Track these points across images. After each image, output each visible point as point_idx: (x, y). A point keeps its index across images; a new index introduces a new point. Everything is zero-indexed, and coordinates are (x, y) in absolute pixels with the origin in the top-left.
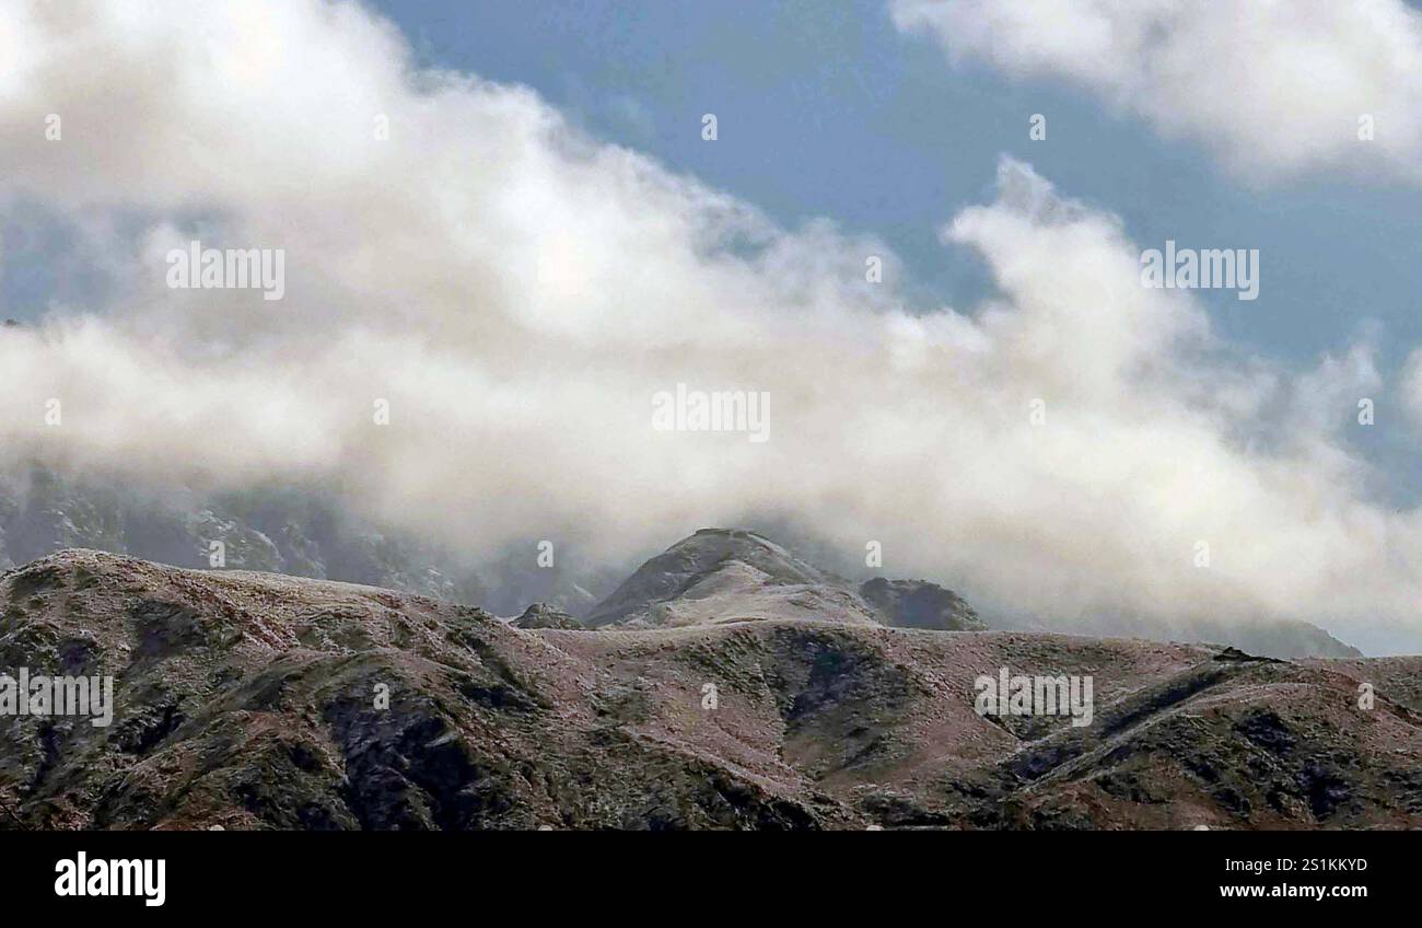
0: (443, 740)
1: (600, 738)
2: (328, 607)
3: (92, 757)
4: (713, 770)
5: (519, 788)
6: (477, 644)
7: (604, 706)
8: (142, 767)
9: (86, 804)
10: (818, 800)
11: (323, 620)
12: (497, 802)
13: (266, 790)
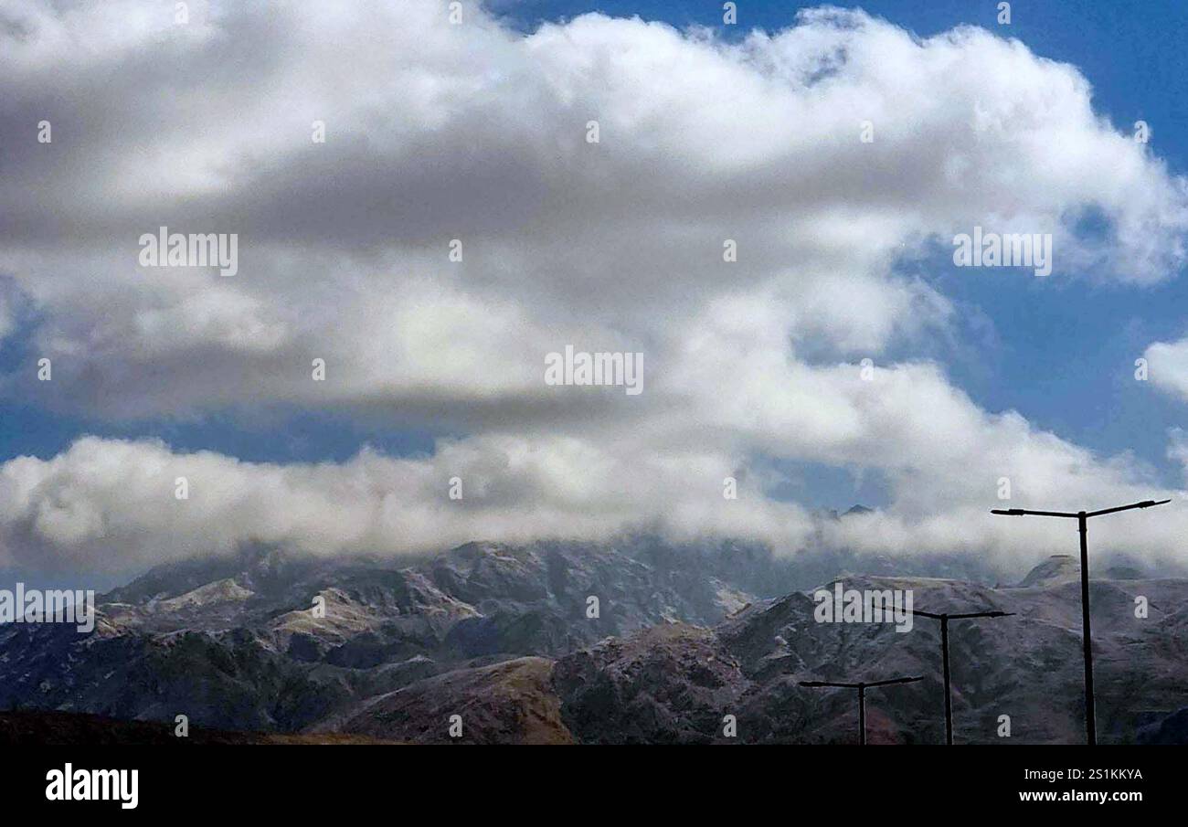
0: (972, 627)
1: (1025, 622)
2: (930, 587)
3: (856, 641)
4: (1062, 630)
5: (999, 641)
6: (981, 595)
7: (1025, 613)
8: (872, 643)
9: (855, 657)
10: (1100, 639)
11: (930, 590)
12: (992, 646)
13: (914, 648)
